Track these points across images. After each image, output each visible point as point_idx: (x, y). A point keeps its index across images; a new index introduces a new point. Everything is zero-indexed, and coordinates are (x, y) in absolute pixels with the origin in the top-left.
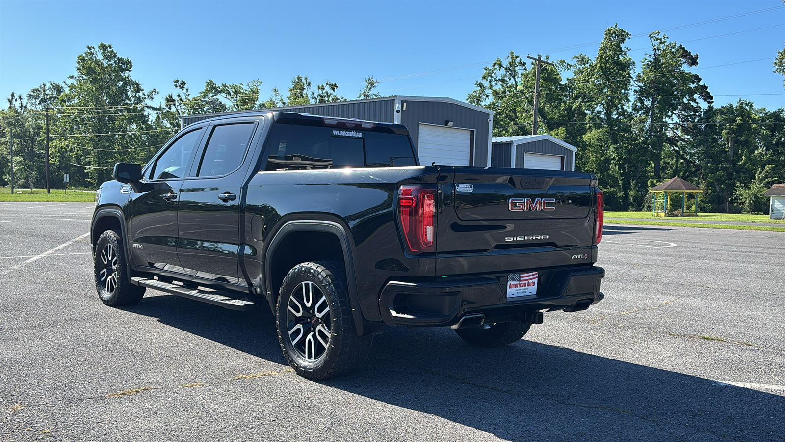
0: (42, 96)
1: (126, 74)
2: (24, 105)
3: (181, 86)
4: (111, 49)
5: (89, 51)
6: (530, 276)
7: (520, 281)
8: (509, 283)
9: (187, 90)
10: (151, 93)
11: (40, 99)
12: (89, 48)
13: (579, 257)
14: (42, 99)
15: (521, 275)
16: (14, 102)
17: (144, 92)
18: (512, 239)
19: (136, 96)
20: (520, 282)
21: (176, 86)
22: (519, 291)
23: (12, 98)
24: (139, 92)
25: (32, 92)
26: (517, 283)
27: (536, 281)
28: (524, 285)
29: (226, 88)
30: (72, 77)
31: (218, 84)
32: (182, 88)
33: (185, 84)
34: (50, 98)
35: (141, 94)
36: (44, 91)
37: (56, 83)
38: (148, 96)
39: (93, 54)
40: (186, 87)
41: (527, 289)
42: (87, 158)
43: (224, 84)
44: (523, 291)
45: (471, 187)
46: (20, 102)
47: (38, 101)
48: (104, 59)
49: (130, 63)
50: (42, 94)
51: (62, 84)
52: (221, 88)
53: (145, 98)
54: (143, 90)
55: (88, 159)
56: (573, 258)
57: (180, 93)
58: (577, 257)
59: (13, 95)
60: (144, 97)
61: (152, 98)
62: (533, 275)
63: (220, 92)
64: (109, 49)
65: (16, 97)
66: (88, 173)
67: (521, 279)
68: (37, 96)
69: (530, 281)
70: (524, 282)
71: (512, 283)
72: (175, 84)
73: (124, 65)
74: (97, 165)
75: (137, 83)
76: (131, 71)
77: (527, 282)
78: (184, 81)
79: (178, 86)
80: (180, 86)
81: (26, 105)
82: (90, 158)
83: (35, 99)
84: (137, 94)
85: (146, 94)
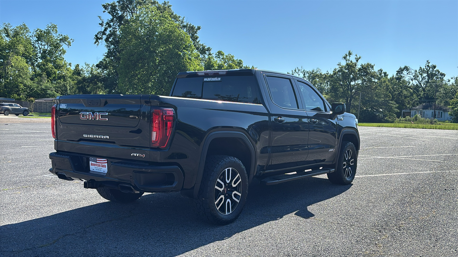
6: (102, 161)
7: (97, 162)
8: (90, 162)
13: (138, 155)
15: (97, 159)
18: (87, 136)
22: (97, 169)
26: (95, 163)
27: (106, 165)
28: (99, 166)
41: (102, 169)
44: (99, 169)
56: (132, 155)
58: (135, 155)
62: (104, 161)
70: (99, 164)
71: (93, 163)
77: (101, 164)
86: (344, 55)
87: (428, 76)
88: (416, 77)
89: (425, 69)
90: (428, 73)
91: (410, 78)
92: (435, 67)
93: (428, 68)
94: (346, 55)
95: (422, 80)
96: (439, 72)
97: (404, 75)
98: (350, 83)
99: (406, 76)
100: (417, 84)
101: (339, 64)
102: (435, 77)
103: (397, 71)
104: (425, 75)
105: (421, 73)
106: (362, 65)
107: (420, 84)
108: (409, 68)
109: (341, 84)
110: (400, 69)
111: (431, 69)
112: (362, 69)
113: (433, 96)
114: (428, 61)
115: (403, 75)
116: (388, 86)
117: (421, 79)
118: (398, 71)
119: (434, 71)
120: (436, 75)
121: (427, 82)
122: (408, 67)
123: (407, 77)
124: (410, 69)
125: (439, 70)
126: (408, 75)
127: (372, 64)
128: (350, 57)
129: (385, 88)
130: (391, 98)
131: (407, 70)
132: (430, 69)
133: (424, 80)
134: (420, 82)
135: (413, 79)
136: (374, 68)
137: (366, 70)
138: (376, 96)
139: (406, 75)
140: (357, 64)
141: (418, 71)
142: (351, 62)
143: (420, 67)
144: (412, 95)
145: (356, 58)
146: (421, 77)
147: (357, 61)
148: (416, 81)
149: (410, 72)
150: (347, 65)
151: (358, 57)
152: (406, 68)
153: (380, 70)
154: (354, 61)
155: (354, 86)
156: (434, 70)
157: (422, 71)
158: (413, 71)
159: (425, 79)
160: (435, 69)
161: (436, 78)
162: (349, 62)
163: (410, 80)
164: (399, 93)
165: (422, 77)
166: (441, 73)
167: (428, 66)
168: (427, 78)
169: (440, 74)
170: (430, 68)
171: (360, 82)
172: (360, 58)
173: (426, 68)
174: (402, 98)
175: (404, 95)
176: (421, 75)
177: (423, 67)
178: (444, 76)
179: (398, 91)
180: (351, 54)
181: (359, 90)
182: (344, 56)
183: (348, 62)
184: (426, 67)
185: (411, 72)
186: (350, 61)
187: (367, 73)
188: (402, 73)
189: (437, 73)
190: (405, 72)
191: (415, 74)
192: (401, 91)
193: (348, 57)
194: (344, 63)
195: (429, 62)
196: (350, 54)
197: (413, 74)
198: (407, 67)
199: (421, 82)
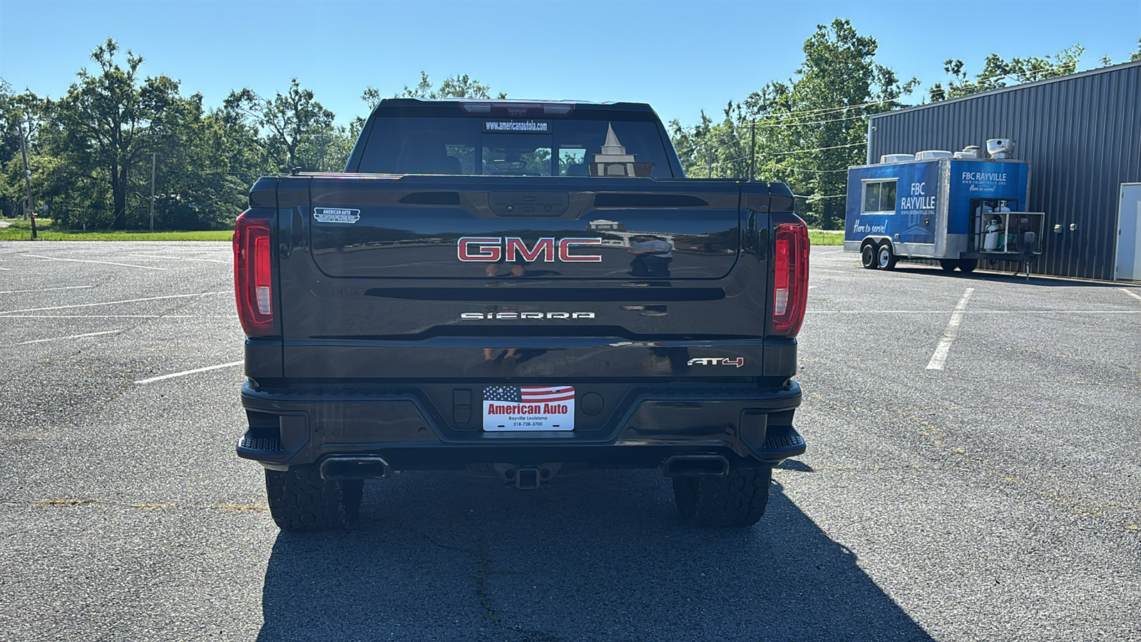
0: (761, 103)
1: (867, 60)
2: (743, 116)
3: (956, 68)
4: (849, 27)
5: (819, 33)
6: (551, 393)
7: (520, 400)
8: (486, 404)
9: (965, 74)
10: (909, 85)
11: (758, 106)
12: (820, 28)
13: (715, 363)
14: (760, 107)
15: (522, 390)
16: (731, 113)
17: (898, 83)
19: (886, 91)
20: (522, 404)
21: (947, 70)
22: (521, 421)
23: (730, 108)
24: (892, 85)
25: (750, 97)
26: (512, 404)
27: (571, 404)
28: (533, 410)
29: (1019, 65)
30: (800, 72)
31: (1008, 61)
32: (957, 72)
33: (962, 65)
34: (771, 103)
35: (894, 87)
36: (764, 95)
37: (779, 83)
38: (905, 89)
39: (825, 36)
40: (962, 70)
41: (546, 418)
42: (810, 183)
43: (1016, 59)
44: (530, 421)
45: (353, 213)
46: (738, 113)
47: (756, 109)
48: (838, 41)
49: (874, 43)
50: (762, 99)
51: (787, 83)
52: (1010, 65)
53: (900, 93)
54: (897, 81)
55: (811, 185)
57: (953, 79)
58: (705, 362)
59: (730, 105)
60: (898, 90)
61: (911, 92)
62: (558, 392)
63: (1008, 73)
64: (846, 26)
65: (734, 106)
66: (810, 204)
67: (523, 397)
68: (755, 103)
69: (550, 404)
70: (534, 404)
71: (496, 403)
72: (946, 66)
73: (866, 47)
74: (822, 193)
75: (889, 72)
76: (874, 54)
77: (542, 405)
78: (960, 60)
79: (950, 69)
80: (953, 69)
81: (745, 116)
82: (814, 183)
83: (753, 106)
84: (889, 87)
85: (901, 87)
86: (96, 50)
87: (297, 115)
88: (270, 118)
89: (290, 100)
90: (296, 108)
91: (256, 119)
92: (310, 96)
93: (297, 98)
94: (101, 48)
95: (285, 125)
96: (320, 108)
97: (244, 112)
98: (117, 126)
99: (247, 113)
100: (274, 135)
101: (82, 72)
102: (312, 120)
103: (225, 101)
104: (290, 113)
105: (281, 108)
106: (149, 80)
107: (282, 134)
108: (253, 94)
109: (94, 128)
110: (232, 95)
111: (303, 101)
112: (150, 92)
113: (315, 164)
114: (294, 81)
115: (240, 111)
116: (220, 138)
117: (282, 123)
118: (227, 101)
119: (309, 106)
120: (314, 115)
121: (298, 131)
122: (251, 93)
123: (249, 117)
124: (255, 98)
125: (322, 105)
126: (251, 111)
127: (174, 80)
128: (111, 55)
129: (211, 142)
130: (229, 168)
131: (250, 99)
132: (300, 100)
133: (289, 126)
134: (281, 131)
135: (265, 122)
136: (179, 89)
137: (158, 93)
138: (193, 162)
139: (248, 110)
140: (134, 77)
141: (274, 104)
142: (117, 68)
143: (278, 95)
144: (265, 160)
145: (129, 60)
146: (282, 119)
147: (134, 67)
148: (272, 127)
149: (255, 104)
150: (107, 75)
151: (136, 58)
152: (246, 94)
153: (197, 95)
154: (125, 68)
155: (132, 133)
156: (309, 103)
157: (283, 104)
158: (263, 103)
159: (290, 123)
160: (312, 101)
161: (315, 121)
162: (112, 70)
163: (258, 125)
164: (235, 156)
165: (286, 119)
166: (325, 110)
167: (296, 92)
168: (295, 120)
169: (324, 113)
170: (300, 97)
171: (145, 124)
172: (140, 60)
173: (291, 98)
174: (242, 167)
175: (247, 160)
176: (283, 113)
177: (285, 94)
178: (333, 119)
179: (232, 151)
180: (114, 48)
181: (146, 147)
182: (94, 52)
183: (107, 69)
184: (290, 93)
185: (259, 105)
186: (114, 66)
187: (166, 103)
188: (238, 105)
189: (316, 110)
190: (244, 104)
191: (267, 110)
192: (240, 151)
193: (106, 56)
194: (96, 72)
195: (296, 83)
196: (111, 47)
197: (265, 111)
198: (248, 91)
199: (283, 129)
